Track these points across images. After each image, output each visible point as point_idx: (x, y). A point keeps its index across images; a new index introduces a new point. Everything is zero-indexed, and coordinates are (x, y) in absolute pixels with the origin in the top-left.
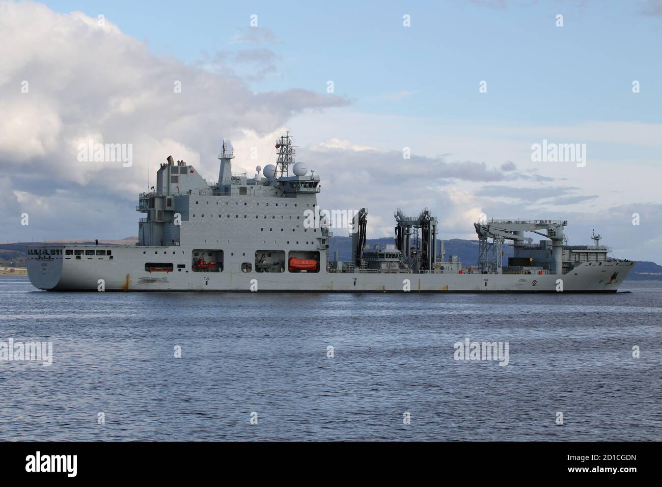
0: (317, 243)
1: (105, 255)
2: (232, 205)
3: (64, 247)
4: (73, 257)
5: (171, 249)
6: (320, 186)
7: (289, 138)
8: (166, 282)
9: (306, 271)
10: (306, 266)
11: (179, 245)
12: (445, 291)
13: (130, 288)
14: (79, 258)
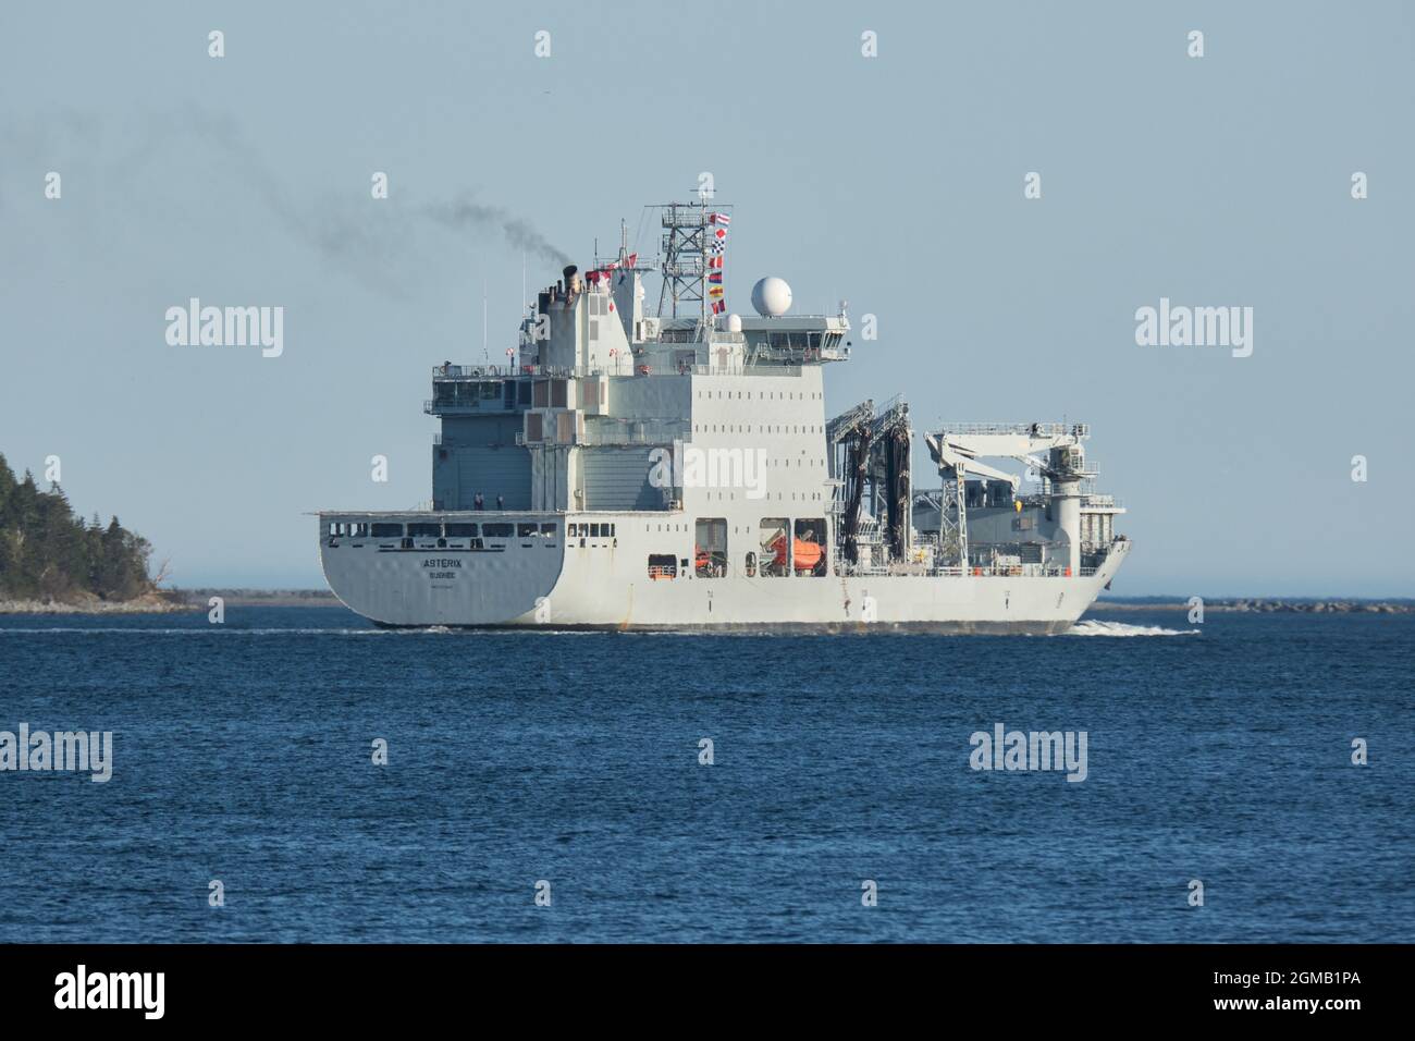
0: (825, 496)
1: (608, 536)
2: (735, 400)
4: (577, 541)
5: (674, 517)
9: (810, 572)
10: (810, 560)
11: (682, 508)
14: (583, 543)
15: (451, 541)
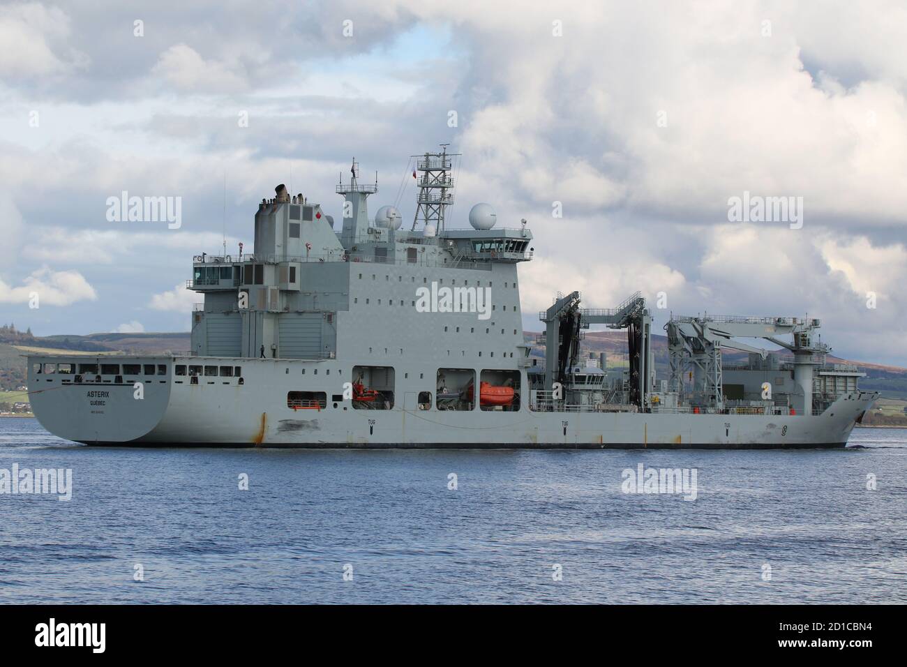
0: (518, 355)
1: (231, 376)
2: (407, 283)
3: (175, 359)
4: (186, 379)
5: (325, 365)
6: (532, 249)
7: (447, 158)
8: (317, 428)
9: (501, 407)
10: (501, 399)
11: (335, 358)
12: (677, 444)
13: (266, 440)
14: (195, 381)
15: (105, 377)
